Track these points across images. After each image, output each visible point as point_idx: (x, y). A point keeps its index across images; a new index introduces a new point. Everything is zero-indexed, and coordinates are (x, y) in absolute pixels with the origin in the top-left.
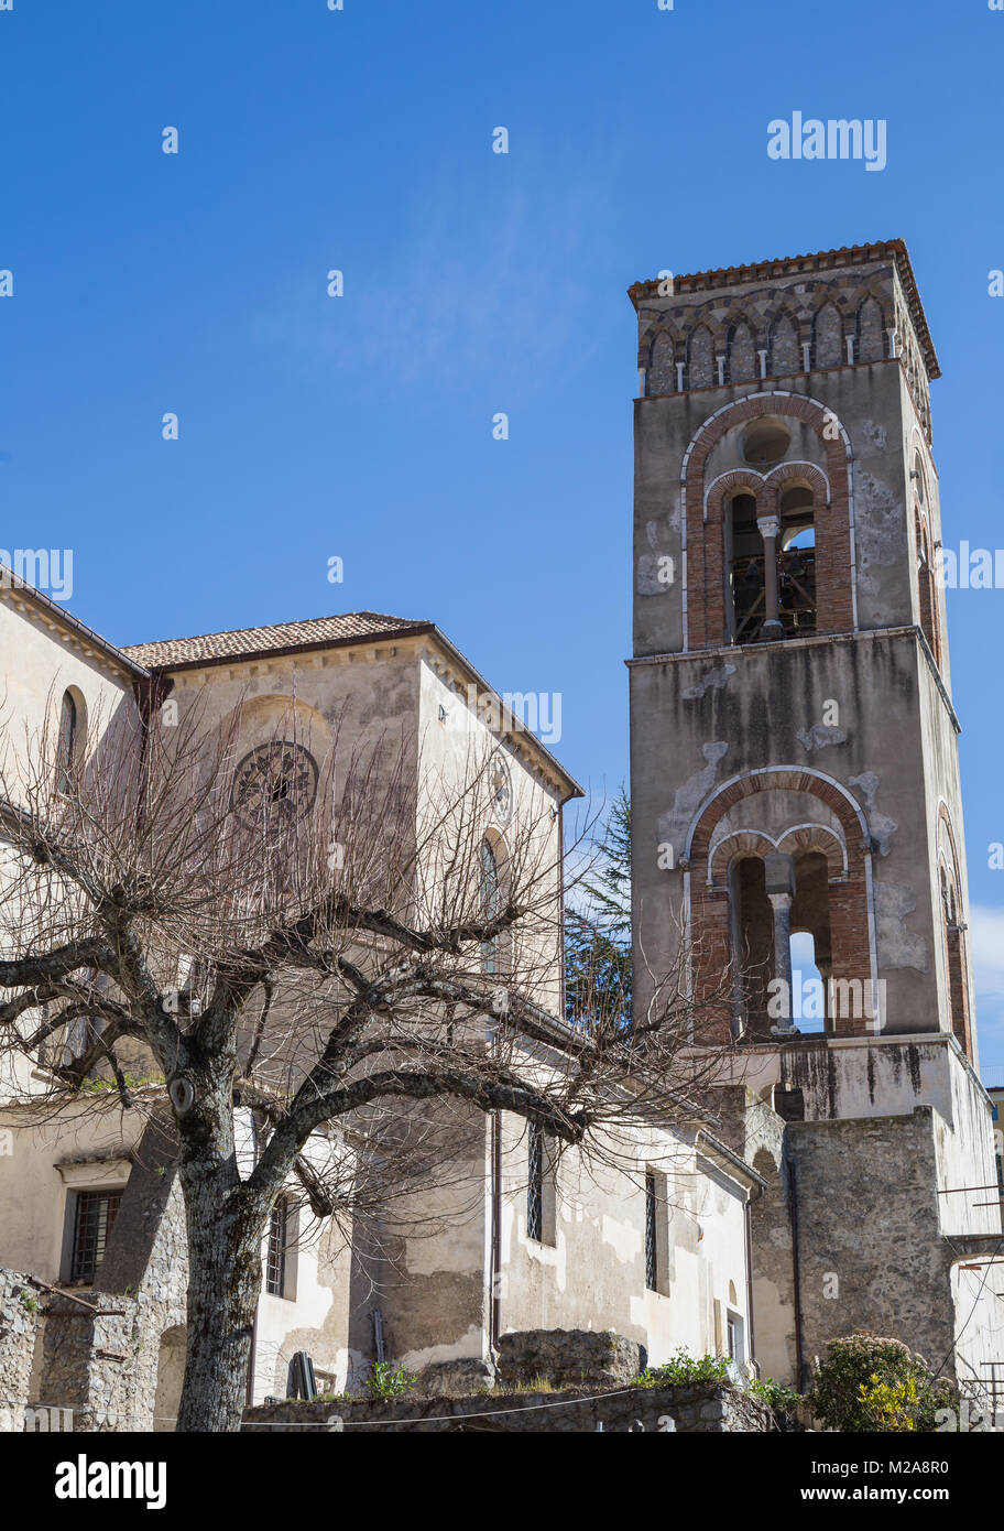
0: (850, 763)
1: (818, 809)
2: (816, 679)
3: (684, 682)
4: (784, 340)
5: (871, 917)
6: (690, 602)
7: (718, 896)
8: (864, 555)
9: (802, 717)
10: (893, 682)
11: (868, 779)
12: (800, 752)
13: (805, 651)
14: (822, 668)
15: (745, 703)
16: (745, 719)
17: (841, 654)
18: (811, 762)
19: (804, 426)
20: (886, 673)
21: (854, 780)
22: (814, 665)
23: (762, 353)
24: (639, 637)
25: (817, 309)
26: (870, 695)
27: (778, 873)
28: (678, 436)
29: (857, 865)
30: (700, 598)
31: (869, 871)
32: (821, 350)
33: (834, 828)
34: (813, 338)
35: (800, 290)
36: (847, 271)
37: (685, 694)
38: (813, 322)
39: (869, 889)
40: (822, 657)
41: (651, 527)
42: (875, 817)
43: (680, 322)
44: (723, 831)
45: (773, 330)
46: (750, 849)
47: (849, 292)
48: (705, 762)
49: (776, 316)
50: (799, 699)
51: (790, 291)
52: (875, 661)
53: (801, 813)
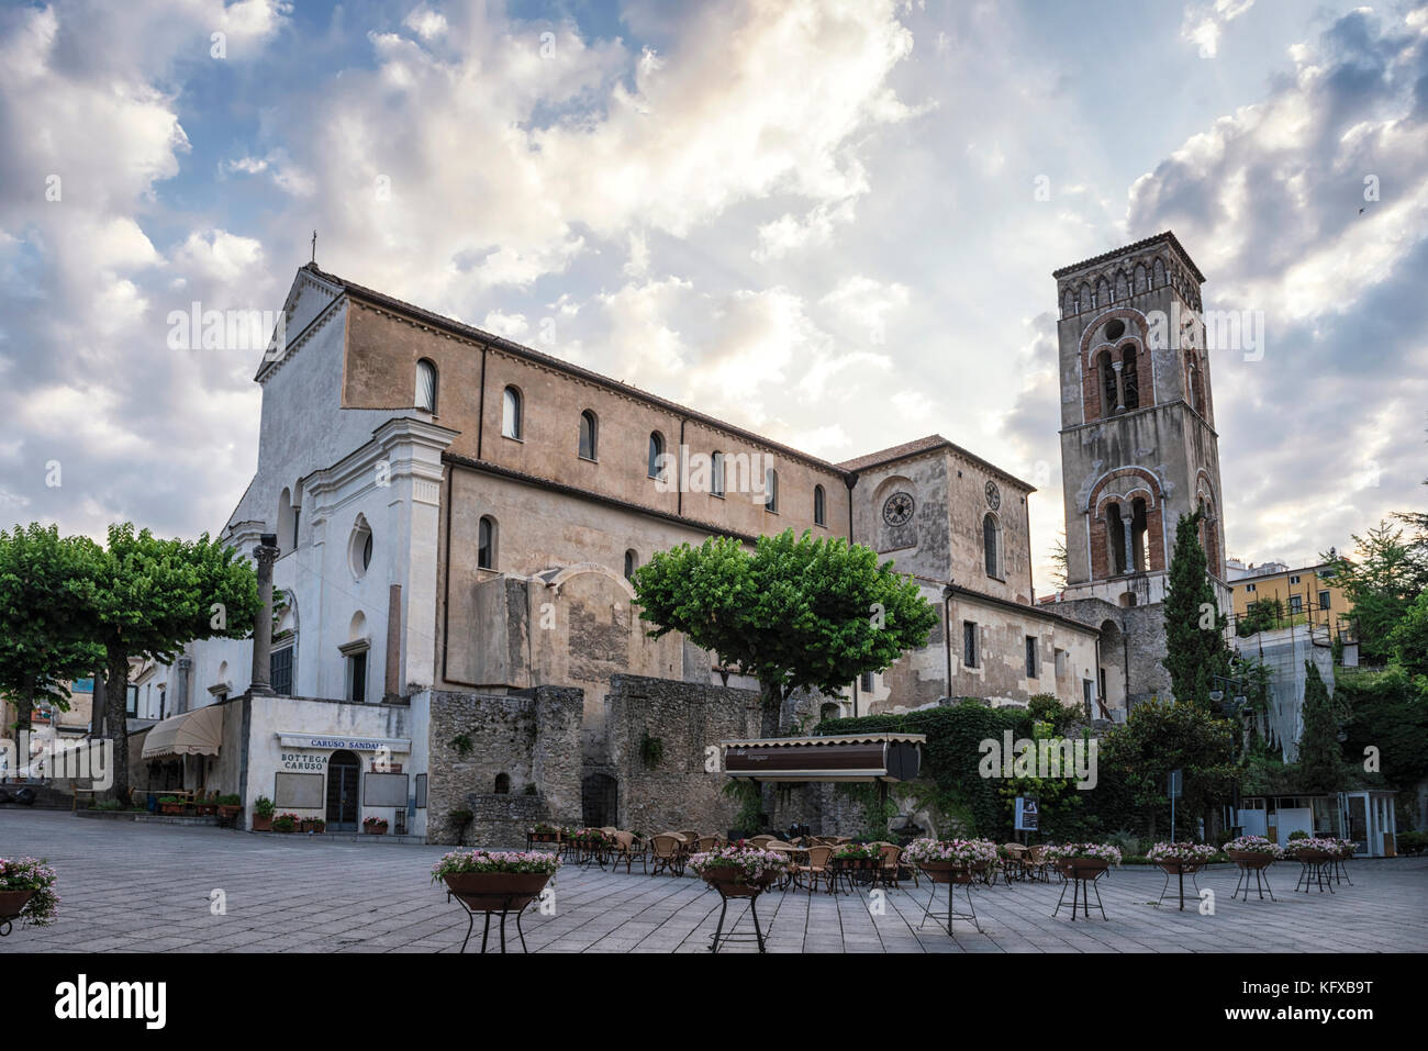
0: (1154, 460)
1: (1141, 482)
2: (1139, 429)
3: (1083, 437)
4: (1121, 284)
5: (1164, 523)
6: (1085, 403)
7: (1101, 522)
8: (1159, 373)
9: (1133, 446)
10: (1172, 424)
11: (1162, 467)
12: (1133, 459)
13: (1134, 417)
14: (1141, 423)
15: (1109, 442)
16: (1110, 449)
17: (1149, 416)
18: (1138, 463)
19: (1131, 321)
20: (1169, 422)
21: (1156, 468)
22: (1138, 422)
23: (1112, 291)
24: (1064, 421)
25: (1134, 268)
26: (1162, 433)
27: (1126, 510)
28: (1077, 335)
29: (1158, 503)
30: (1089, 401)
31: (1163, 505)
32: (1137, 286)
33: (1148, 489)
34: (1134, 281)
35: (1127, 261)
36: (1147, 249)
37: (1084, 442)
38: (1133, 274)
39: (1163, 512)
40: (1141, 419)
41: (1067, 374)
42: (1165, 483)
43: (1075, 284)
44: (1102, 496)
45: (1116, 281)
46: (1113, 499)
47: (1148, 259)
48: (1093, 469)
49: (1117, 275)
50: (1132, 437)
51: (1122, 262)
52: (1164, 417)
53: (1134, 484)
